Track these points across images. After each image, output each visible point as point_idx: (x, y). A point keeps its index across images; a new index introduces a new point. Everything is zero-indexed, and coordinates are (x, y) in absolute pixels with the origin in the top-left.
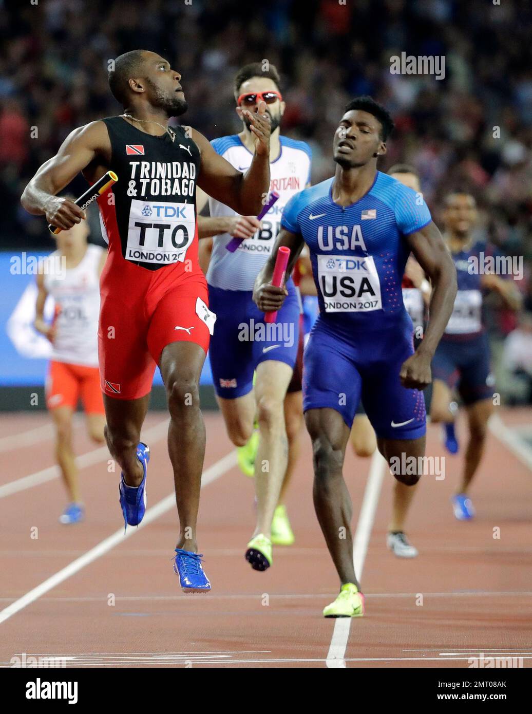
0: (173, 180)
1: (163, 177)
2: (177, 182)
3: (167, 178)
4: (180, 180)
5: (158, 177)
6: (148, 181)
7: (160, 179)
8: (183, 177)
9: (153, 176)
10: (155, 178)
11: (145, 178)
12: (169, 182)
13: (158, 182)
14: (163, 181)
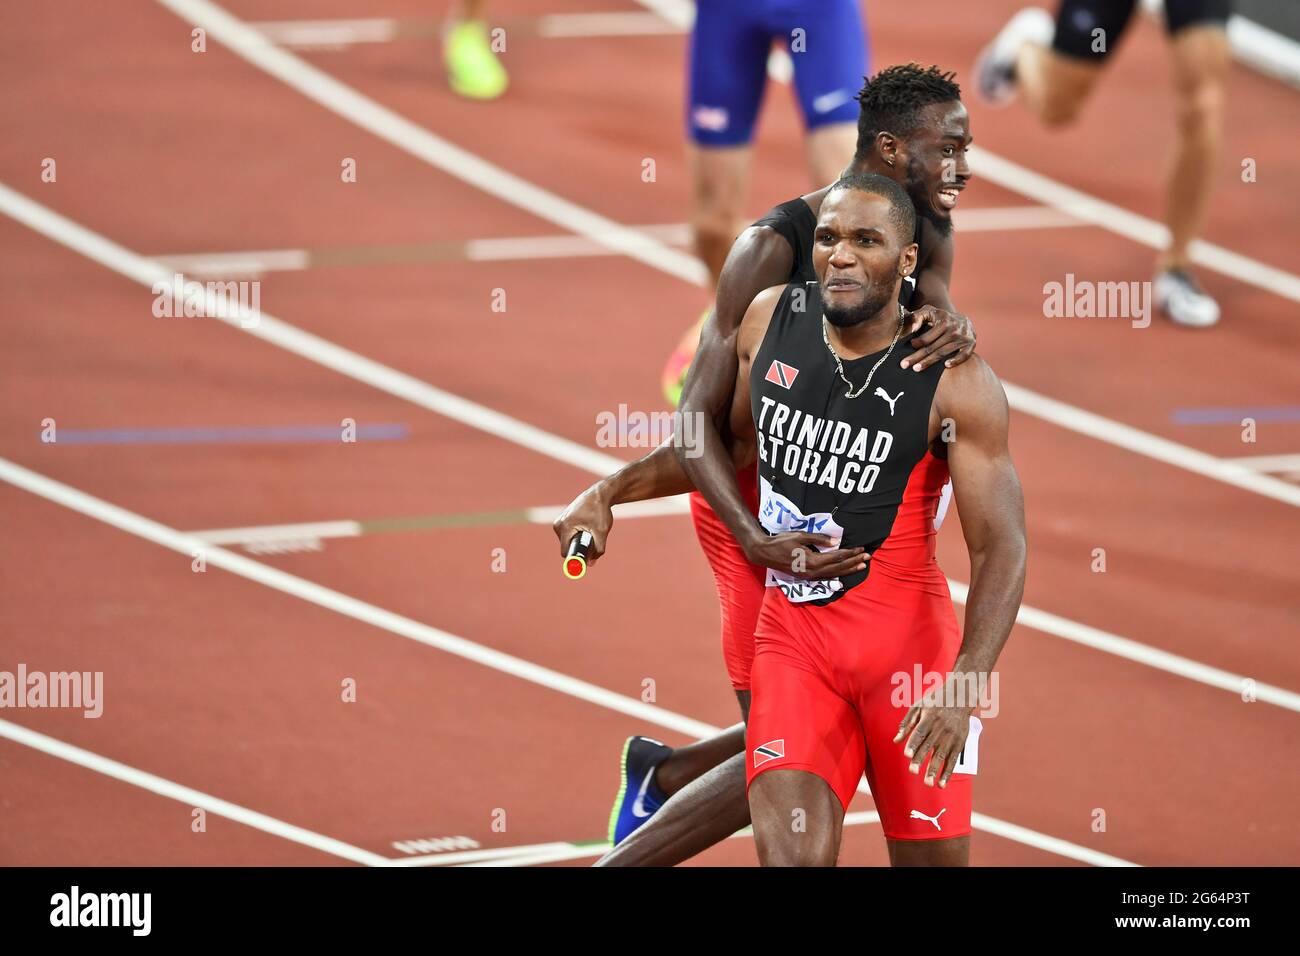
0: (826, 456)
1: (811, 444)
2: (833, 463)
3: (816, 448)
4: (843, 460)
5: (800, 441)
6: (781, 443)
7: (804, 447)
8: (850, 455)
9: (790, 438)
10: (794, 442)
11: (775, 435)
12: (817, 456)
13: (798, 451)
14: (808, 453)
